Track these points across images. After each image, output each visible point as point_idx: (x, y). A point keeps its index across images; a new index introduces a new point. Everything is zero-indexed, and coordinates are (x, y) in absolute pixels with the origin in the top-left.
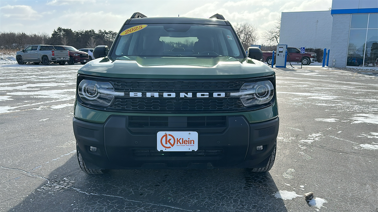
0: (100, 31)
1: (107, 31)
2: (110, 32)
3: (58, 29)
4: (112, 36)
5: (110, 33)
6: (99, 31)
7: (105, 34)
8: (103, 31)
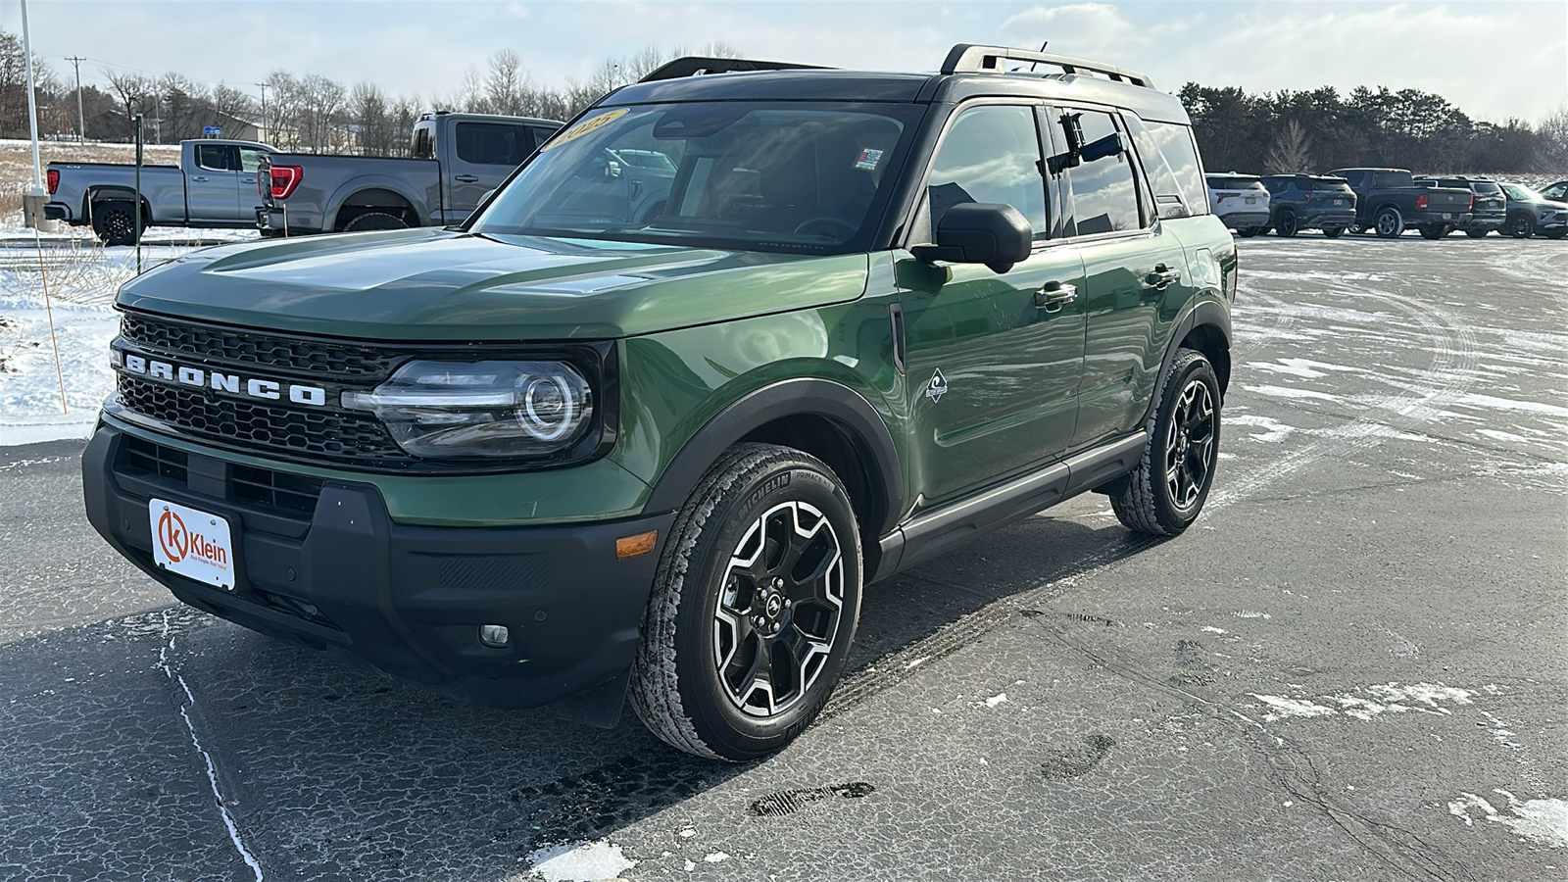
0: (1363, 91)
1: (1393, 93)
2: (1407, 95)
3: (1182, 89)
4: (1412, 114)
5: (1407, 98)
6: (1354, 93)
7: (1381, 104)
8: (1376, 92)
